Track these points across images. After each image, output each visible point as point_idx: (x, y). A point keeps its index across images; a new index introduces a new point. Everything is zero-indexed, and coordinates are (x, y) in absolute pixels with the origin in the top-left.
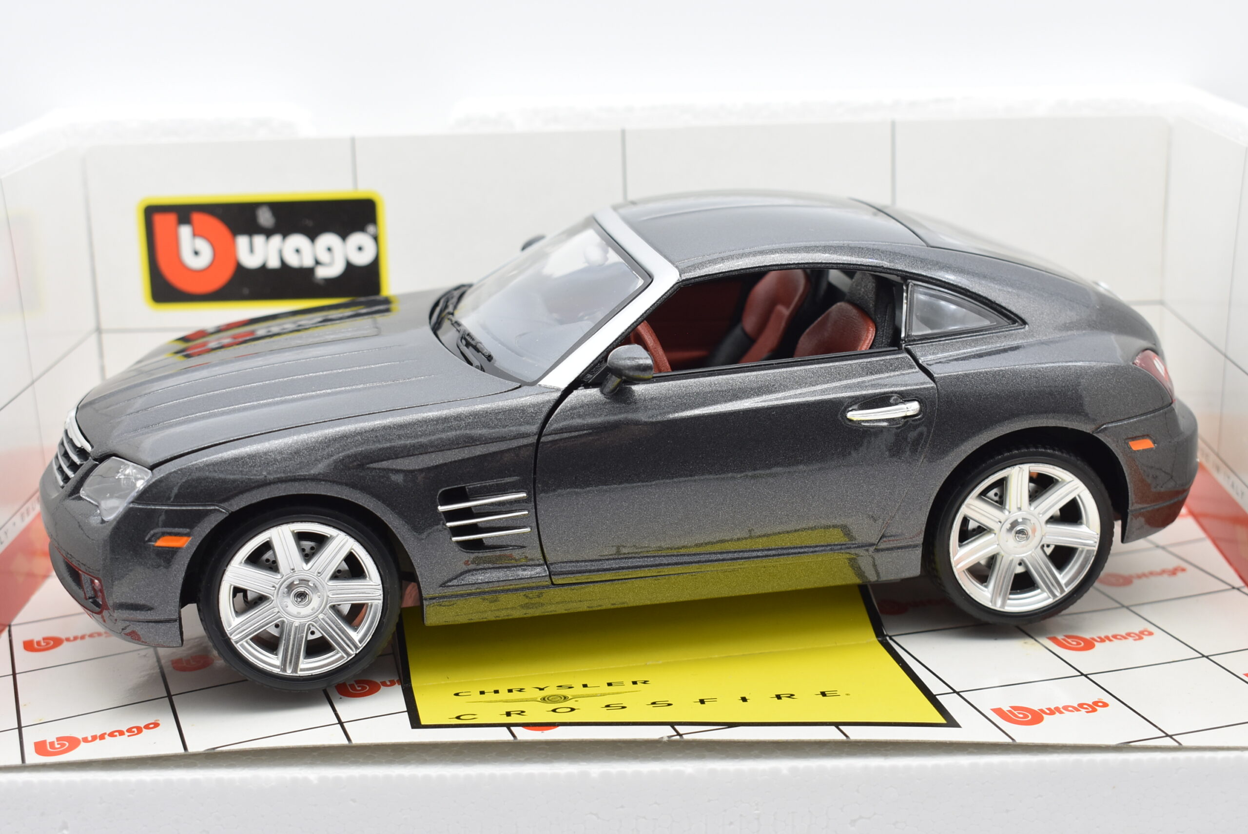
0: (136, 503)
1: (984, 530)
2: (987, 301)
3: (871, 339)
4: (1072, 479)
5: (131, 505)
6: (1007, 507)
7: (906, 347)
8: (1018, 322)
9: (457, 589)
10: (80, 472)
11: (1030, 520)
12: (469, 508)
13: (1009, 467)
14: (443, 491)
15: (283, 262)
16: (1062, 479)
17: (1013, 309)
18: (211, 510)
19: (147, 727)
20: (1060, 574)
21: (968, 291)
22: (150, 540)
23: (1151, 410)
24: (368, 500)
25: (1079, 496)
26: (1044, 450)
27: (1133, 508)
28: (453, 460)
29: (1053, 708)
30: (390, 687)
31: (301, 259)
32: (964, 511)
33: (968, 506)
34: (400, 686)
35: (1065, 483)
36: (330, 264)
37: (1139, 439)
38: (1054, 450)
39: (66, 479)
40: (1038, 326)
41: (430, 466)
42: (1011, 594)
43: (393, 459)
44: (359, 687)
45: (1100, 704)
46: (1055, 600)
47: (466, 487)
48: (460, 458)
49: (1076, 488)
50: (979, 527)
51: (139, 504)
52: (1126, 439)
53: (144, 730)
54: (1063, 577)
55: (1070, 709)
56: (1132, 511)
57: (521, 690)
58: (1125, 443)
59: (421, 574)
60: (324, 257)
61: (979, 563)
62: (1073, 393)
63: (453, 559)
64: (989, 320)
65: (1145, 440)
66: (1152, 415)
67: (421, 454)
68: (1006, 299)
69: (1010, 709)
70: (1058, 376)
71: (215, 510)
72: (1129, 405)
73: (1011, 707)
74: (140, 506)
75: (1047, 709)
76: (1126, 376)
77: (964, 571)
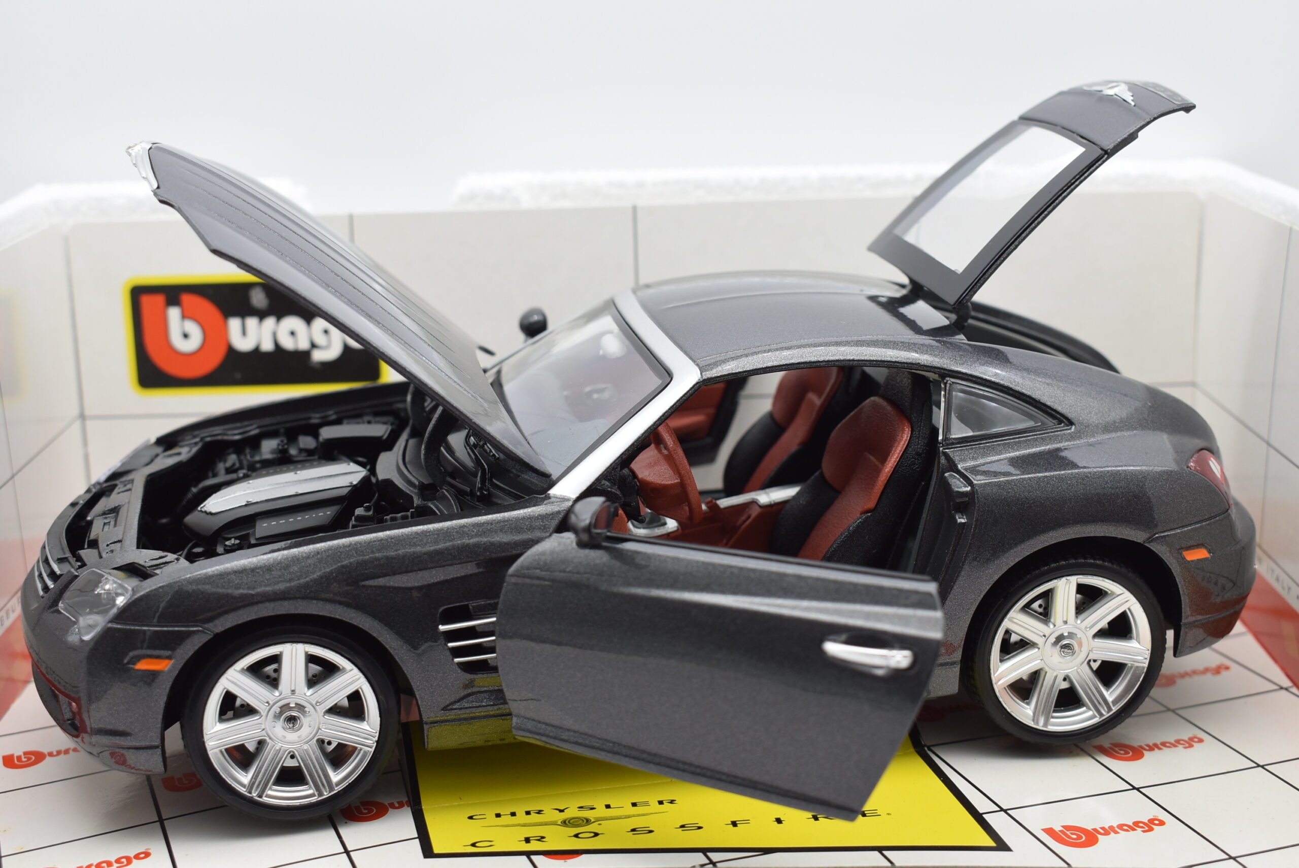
0: (115, 622)
1: (1028, 644)
2: (1031, 401)
3: (906, 440)
4: (1122, 592)
5: (110, 625)
6: (1052, 620)
7: (944, 451)
8: (1063, 422)
9: (459, 712)
10: (61, 581)
11: (1076, 635)
12: (473, 627)
13: (1055, 579)
14: (445, 610)
15: (277, 344)
16: (1112, 591)
17: (1059, 409)
18: (194, 632)
19: (137, 857)
20: (1107, 691)
21: (1011, 389)
22: (128, 663)
23: (1206, 517)
24: (363, 620)
25: (1129, 609)
26: (1093, 561)
27: (1186, 621)
28: (455, 576)
29: (1107, 827)
30: (398, 810)
31: (296, 342)
32: (1006, 624)
33: (1011, 620)
34: (409, 808)
35: (1115, 596)
36: (327, 347)
37: (1193, 549)
38: (1104, 561)
39: (46, 588)
40: (1086, 426)
41: (430, 583)
42: (1055, 711)
43: (390, 575)
44: (365, 809)
45: (1156, 822)
46: (1101, 719)
47: (470, 605)
48: (463, 574)
49: (1127, 601)
50: (1021, 640)
51: (118, 623)
52: (1179, 549)
53: (134, 861)
54: (1110, 695)
55: (1125, 828)
56: (1185, 624)
57: (539, 812)
58: (1178, 553)
59: (421, 698)
60: (320, 339)
61: (1021, 679)
62: (1123, 501)
63: (456, 681)
64: (1033, 421)
65: (1200, 550)
66: (1207, 522)
67: (420, 570)
68: (1052, 398)
69: (1062, 829)
70: (1107, 482)
71: (199, 631)
72: (1183, 513)
73: (1062, 827)
74: (119, 626)
75: (1101, 828)
76: (1180, 481)
77: (1005, 688)
